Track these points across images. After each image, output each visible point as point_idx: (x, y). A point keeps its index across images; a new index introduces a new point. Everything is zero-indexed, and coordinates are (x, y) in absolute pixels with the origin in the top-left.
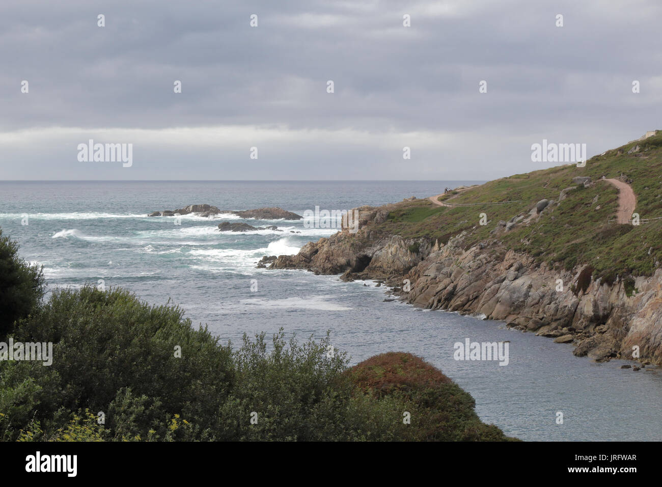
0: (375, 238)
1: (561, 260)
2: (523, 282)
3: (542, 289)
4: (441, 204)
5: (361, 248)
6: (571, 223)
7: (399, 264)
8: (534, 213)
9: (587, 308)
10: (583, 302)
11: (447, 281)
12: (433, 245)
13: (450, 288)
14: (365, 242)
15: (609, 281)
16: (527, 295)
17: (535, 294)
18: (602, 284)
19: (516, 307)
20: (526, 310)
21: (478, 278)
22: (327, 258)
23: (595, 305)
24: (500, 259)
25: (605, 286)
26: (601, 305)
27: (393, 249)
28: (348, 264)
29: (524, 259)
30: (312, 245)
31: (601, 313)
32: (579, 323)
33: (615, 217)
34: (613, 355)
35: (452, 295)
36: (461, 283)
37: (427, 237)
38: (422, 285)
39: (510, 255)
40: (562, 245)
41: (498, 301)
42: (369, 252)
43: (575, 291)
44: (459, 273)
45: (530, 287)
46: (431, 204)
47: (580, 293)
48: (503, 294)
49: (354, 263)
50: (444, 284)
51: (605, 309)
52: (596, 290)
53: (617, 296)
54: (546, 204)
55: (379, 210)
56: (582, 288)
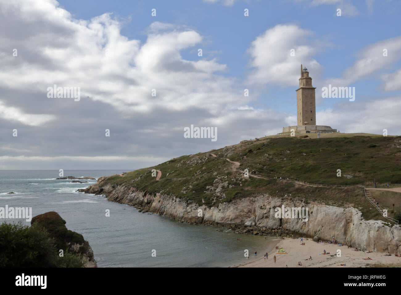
0: (105, 184)
1: (142, 189)
2: (134, 194)
3: (138, 196)
4: (122, 176)
5: (101, 187)
6: (146, 180)
7: (110, 191)
8: (139, 178)
9: (146, 201)
10: (145, 199)
11: (116, 195)
12: (118, 186)
13: (117, 196)
14: (103, 186)
15: (151, 194)
16: (134, 198)
17: (136, 197)
18: (149, 195)
19: (131, 201)
20: (133, 201)
21: (124, 194)
22: (93, 190)
23: (147, 200)
24: (129, 189)
25: (150, 195)
26: (149, 200)
27: (108, 187)
28: (98, 191)
29: (134, 189)
30: (91, 186)
31: (149, 202)
32: (144, 204)
33: (156, 179)
34: (147, 212)
35: (117, 198)
36: (120, 195)
37: (117, 184)
38: (111, 196)
39: (132, 188)
40: (143, 186)
41: (127, 199)
42: (103, 188)
43: (143, 196)
44: (120, 193)
45: (135, 196)
46: (119, 176)
47: (144, 197)
48: (129, 197)
49: (99, 190)
50: (116, 196)
51: (150, 201)
52: (148, 196)
53: (152, 198)
54: (142, 176)
55: (107, 177)
56: (145, 196)
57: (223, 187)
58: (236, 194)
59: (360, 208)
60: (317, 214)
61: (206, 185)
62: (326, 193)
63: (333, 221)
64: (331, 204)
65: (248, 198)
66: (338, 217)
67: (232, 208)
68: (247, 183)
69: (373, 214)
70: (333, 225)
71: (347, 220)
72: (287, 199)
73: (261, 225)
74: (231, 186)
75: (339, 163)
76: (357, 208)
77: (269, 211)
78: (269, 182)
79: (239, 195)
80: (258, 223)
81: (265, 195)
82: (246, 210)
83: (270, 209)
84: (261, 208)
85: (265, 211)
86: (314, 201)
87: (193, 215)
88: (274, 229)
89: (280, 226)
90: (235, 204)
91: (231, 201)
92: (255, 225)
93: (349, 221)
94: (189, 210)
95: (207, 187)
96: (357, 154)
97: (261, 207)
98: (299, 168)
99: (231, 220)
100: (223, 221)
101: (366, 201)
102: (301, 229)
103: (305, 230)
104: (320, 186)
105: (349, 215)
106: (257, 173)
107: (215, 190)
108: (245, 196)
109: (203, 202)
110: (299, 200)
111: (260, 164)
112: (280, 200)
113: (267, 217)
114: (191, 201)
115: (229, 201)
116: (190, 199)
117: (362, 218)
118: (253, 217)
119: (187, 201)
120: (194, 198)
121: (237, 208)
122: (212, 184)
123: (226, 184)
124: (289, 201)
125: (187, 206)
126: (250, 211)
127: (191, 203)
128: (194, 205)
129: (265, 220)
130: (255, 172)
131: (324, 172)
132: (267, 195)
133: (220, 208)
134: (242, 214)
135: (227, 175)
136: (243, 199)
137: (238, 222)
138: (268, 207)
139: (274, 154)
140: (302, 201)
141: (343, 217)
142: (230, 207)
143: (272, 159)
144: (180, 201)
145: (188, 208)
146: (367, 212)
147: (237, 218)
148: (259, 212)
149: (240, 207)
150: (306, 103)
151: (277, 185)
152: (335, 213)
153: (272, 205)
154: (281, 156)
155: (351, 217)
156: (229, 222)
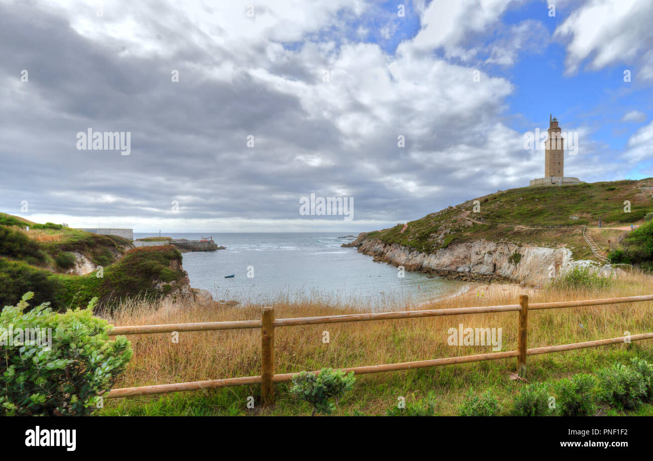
1: (385, 241)
2: (378, 246)
3: (380, 248)
4: (380, 232)
15: (388, 245)
16: (377, 249)
19: (374, 252)
20: (377, 253)
21: (372, 246)
22: (353, 244)
24: (377, 242)
27: (366, 241)
30: (353, 241)
32: (383, 255)
33: (400, 232)
34: (380, 261)
35: (365, 250)
36: (367, 247)
39: (379, 241)
41: (371, 251)
42: (362, 243)
44: (368, 245)
46: (378, 232)
48: (373, 249)
49: (359, 245)
52: (387, 247)
56: (385, 247)
57: (445, 234)
58: (453, 240)
59: (573, 248)
60: (528, 257)
61: (430, 233)
62: (543, 234)
63: (541, 264)
64: (544, 245)
65: (465, 244)
66: (547, 259)
67: (448, 255)
68: (468, 229)
69: (585, 254)
70: (541, 268)
71: (556, 262)
72: (502, 243)
73: (474, 272)
74: (452, 233)
75: (569, 206)
76: (569, 248)
77: (484, 257)
78: (490, 228)
79: (457, 240)
80: (472, 269)
81: (481, 240)
82: (462, 256)
83: (485, 254)
84: (477, 254)
85: (480, 257)
86: (528, 244)
87: (414, 263)
88: (486, 275)
89: (494, 272)
90: (451, 249)
91: (447, 247)
92: (469, 271)
93: (558, 263)
94: (410, 258)
95: (432, 235)
96: (592, 197)
97: (477, 252)
98: (526, 212)
99: (446, 267)
100: (438, 268)
101: (582, 240)
102: (512, 274)
103: (515, 276)
104: (539, 228)
105: (559, 256)
106: (482, 219)
107: (438, 237)
108: (462, 242)
109: (424, 249)
110: (513, 243)
111: (488, 211)
112: (495, 244)
113: (481, 263)
114: (413, 249)
115: (446, 247)
116: (412, 247)
117: (572, 259)
118: (468, 263)
119: (410, 249)
120: (416, 245)
121: (453, 254)
122: (436, 232)
123: (448, 231)
124: (503, 245)
125: (409, 253)
126: (466, 257)
127: (413, 251)
128: (415, 252)
129: (479, 266)
130: (480, 219)
131: (550, 215)
132: (484, 240)
133: (437, 254)
134: (458, 260)
135: (452, 223)
136: (460, 245)
137: (453, 268)
138: (483, 252)
139: (506, 201)
140: (516, 244)
141: (552, 259)
142: (446, 253)
143: (503, 205)
144: (404, 249)
145: (410, 255)
146: (579, 252)
147: (452, 264)
148: (474, 258)
149: (456, 253)
150: (554, 155)
151: (497, 229)
152: (544, 255)
153: (488, 249)
154: (512, 203)
155: (561, 259)
156: (444, 269)
